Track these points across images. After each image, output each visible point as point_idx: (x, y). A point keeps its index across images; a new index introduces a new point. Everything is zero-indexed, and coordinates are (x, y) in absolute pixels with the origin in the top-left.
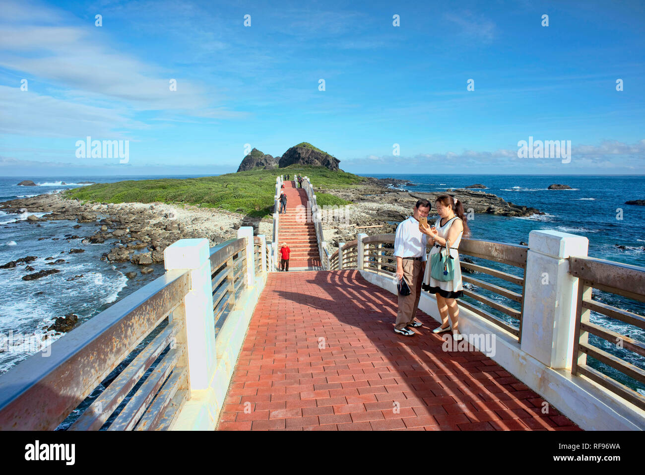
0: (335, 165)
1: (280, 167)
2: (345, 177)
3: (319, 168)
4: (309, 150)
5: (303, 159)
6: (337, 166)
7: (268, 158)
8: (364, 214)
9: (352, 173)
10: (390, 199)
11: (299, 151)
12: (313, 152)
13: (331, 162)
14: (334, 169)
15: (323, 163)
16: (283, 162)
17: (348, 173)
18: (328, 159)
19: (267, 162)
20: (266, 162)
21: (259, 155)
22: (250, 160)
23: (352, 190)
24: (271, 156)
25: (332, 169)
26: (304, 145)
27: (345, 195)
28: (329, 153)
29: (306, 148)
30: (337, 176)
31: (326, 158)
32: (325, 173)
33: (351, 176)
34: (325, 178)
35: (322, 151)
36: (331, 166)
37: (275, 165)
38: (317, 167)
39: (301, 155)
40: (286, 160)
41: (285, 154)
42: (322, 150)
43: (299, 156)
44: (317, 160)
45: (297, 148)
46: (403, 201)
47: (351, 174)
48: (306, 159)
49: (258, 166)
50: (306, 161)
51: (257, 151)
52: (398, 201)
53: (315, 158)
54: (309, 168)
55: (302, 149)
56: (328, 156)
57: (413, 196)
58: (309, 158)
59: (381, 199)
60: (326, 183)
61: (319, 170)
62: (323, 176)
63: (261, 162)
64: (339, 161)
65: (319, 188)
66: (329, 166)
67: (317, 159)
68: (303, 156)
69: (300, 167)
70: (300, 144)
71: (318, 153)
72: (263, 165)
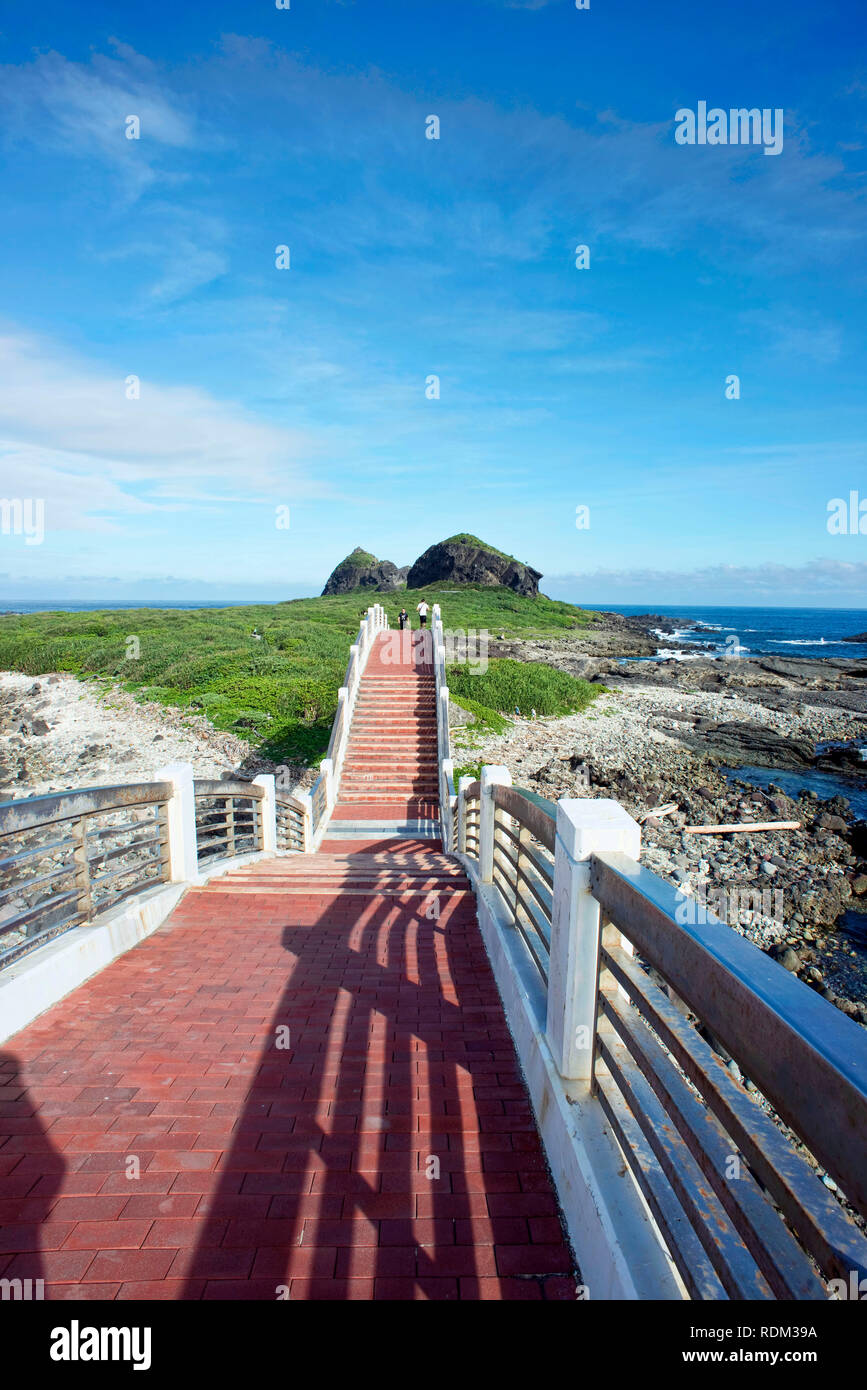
0: (530, 585)
1: (410, 586)
2: (554, 610)
3: (495, 589)
4: (473, 550)
5: (460, 570)
6: (535, 585)
7: (386, 570)
8: (658, 736)
9: (569, 603)
10: (702, 676)
11: (452, 553)
12: (482, 554)
13: (522, 576)
14: (529, 593)
15: (504, 580)
16: (417, 575)
17: (560, 602)
18: (517, 570)
19: (383, 577)
20: (382, 575)
21: (368, 562)
22: (348, 571)
23: (578, 643)
24: (391, 565)
25: (525, 593)
26: (462, 540)
27: (572, 660)
28: (517, 558)
29: (466, 546)
30: (535, 610)
31: (510, 570)
32: (508, 602)
33: (567, 608)
34: (509, 613)
35: (503, 554)
36: (522, 587)
37: (400, 583)
38: (490, 589)
39: (456, 562)
40: (422, 572)
41: (421, 560)
42: (501, 551)
43: (452, 564)
44: (492, 572)
45: (447, 546)
46: (742, 683)
47: (567, 605)
48: (467, 570)
49: (365, 585)
50: (468, 576)
51: (363, 552)
52: (729, 680)
53: (487, 568)
54: (474, 590)
55: (458, 548)
56: (515, 564)
57: (768, 670)
58: (473, 568)
59: (676, 675)
60: (514, 624)
61: (495, 595)
62: (505, 607)
63: (371, 577)
64: (539, 576)
65: (499, 638)
66: (519, 587)
67: (492, 570)
68: (459, 563)
69: (454, 586)
70: (455, 538)
71: (493, 556)
72: (375, 581)
